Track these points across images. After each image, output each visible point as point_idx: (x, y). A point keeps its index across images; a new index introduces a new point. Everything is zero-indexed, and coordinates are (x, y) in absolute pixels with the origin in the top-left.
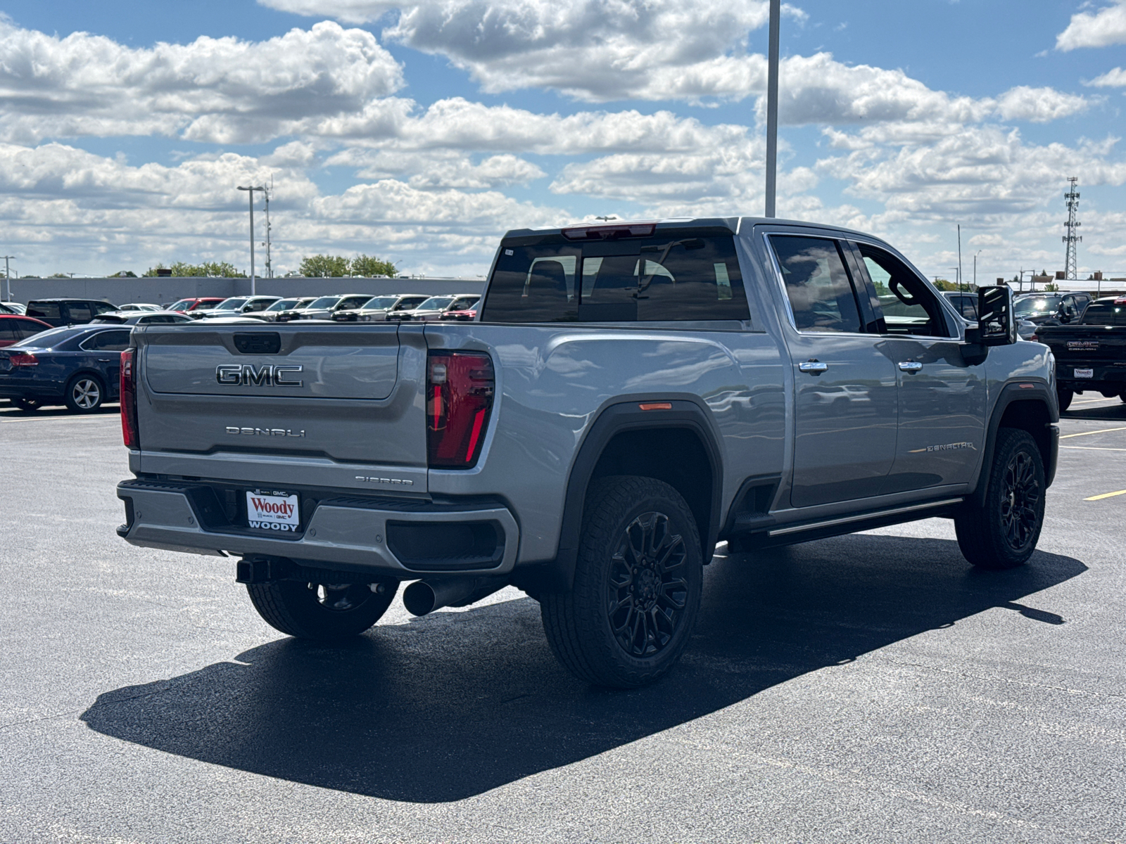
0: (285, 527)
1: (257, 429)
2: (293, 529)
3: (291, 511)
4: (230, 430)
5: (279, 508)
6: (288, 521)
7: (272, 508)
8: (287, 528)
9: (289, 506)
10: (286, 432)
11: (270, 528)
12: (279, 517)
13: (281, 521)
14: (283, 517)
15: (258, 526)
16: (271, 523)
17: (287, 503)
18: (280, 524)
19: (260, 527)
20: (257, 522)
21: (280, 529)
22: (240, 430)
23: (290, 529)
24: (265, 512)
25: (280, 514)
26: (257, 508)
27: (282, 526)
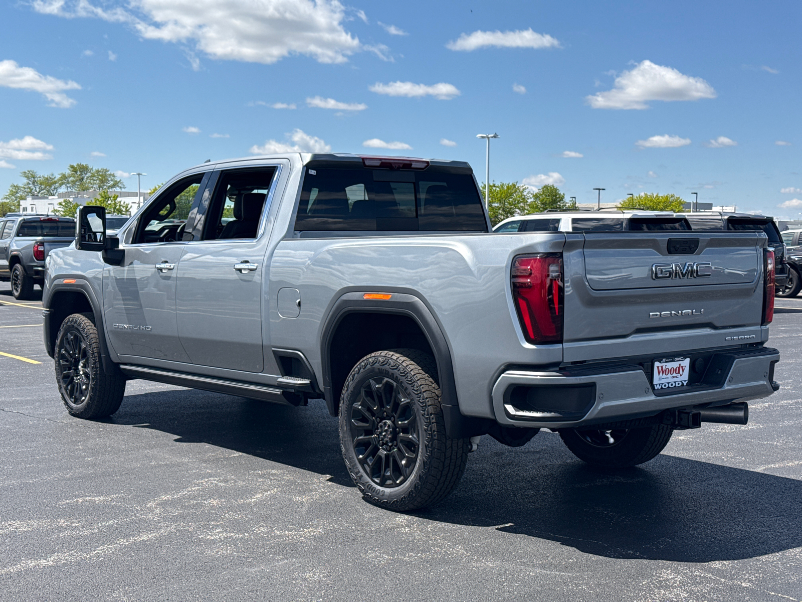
0: (679, 384)
1: (673, 312)
2: (685, 384)
3: (683, 370)
4: (653, 315)
5: (675, 371)
6: (680, 379)
7: (670, 371)
8: (681, 384)
9: (682, 367)
10: (692, 312)
11: (669, 387)
12: (673, 377)
13: (675, 380)
14: (676, 377)
15: (660, 388)
16: (668, 383)
17: (681, 365)
18: (675, 382)
19: (662, 388)
20: (660, 385)
21: (675, 386)
22: (661, 314)
23: (683, 384)
24: (664, 376)
25: (675, 375)
26: (659, 373)
27: (677, 383)
